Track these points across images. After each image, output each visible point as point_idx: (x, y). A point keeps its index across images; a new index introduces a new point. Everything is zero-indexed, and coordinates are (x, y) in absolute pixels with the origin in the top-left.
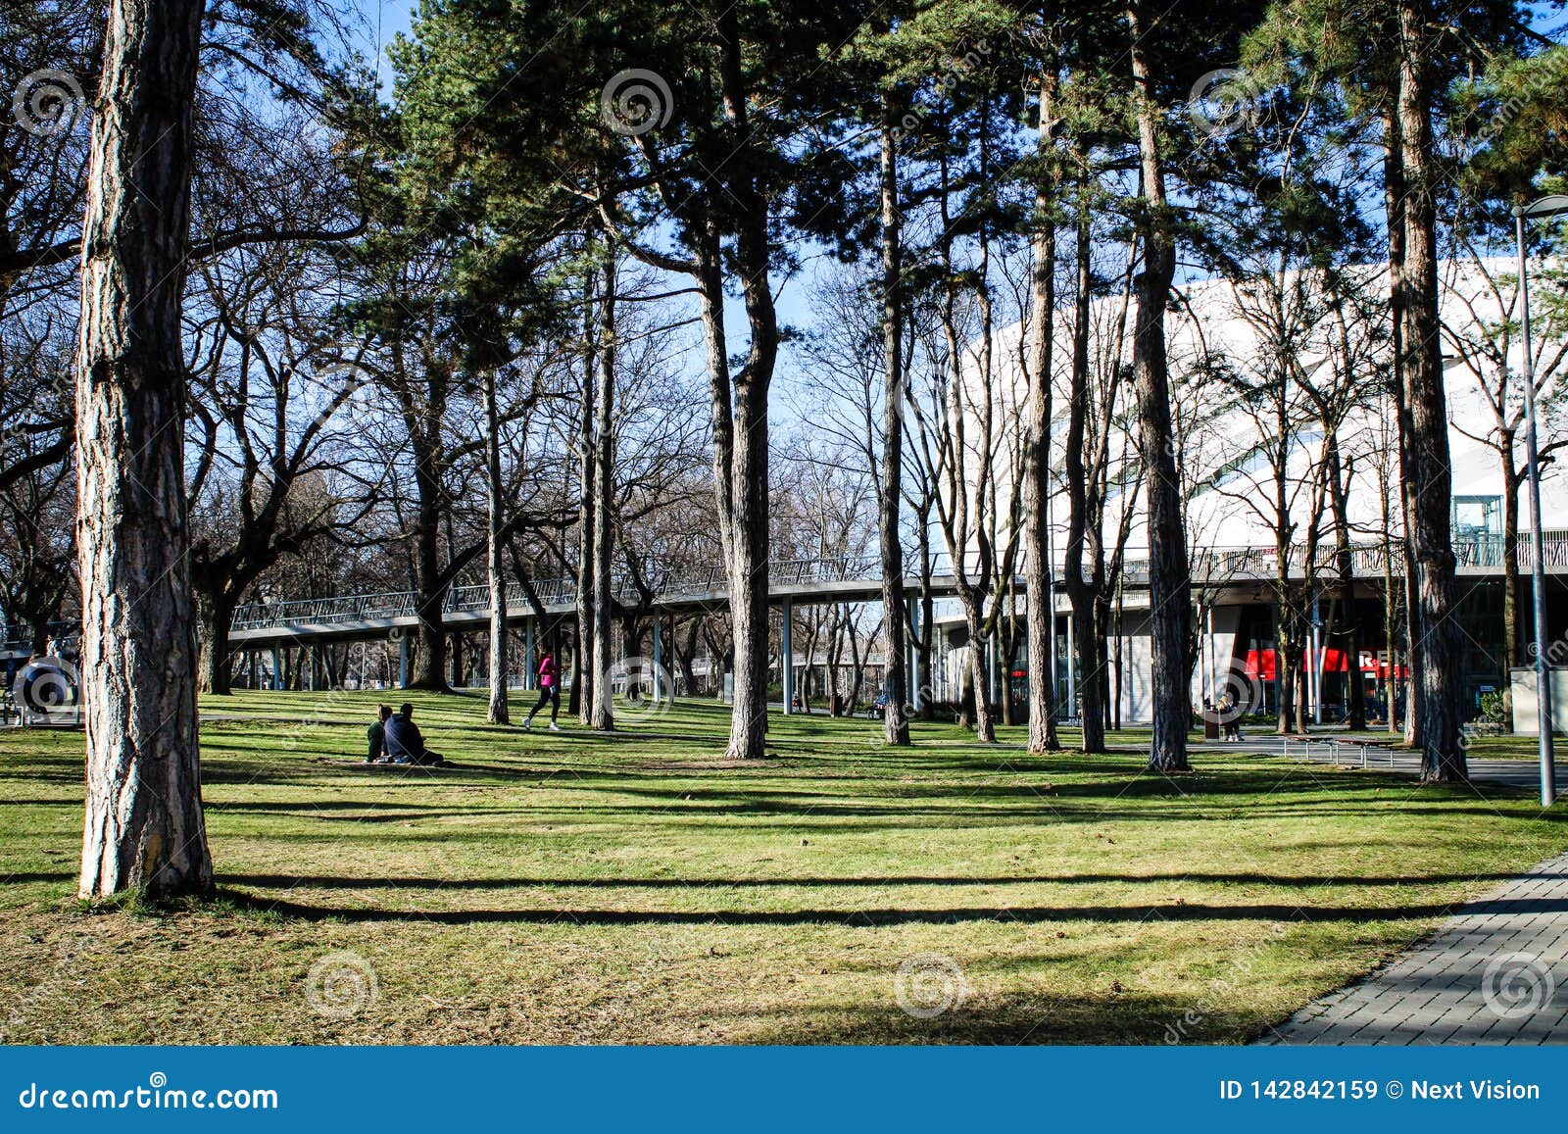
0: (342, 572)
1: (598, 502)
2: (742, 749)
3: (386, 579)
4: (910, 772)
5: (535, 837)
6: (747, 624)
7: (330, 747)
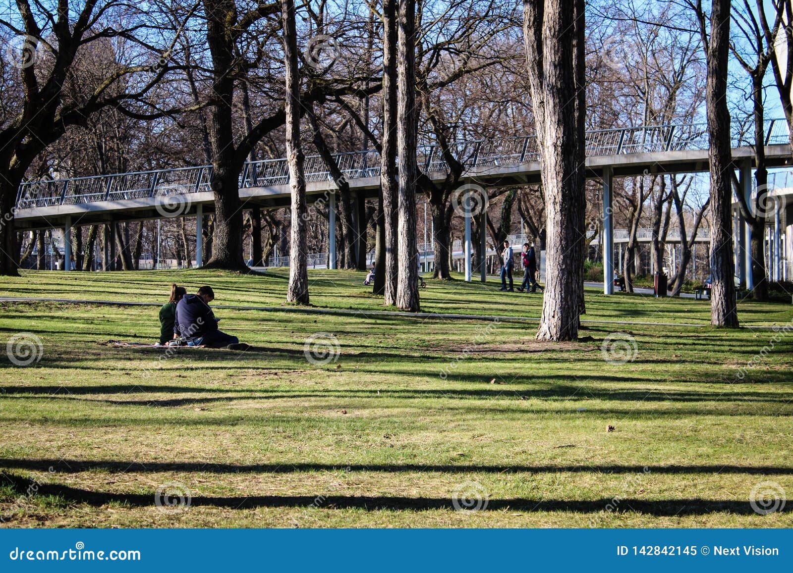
0: (135, 145)
1: (401, 69)
2: (554, 331)
3: (181, 152)
4: (735, 356)
5: (329, 421)
6: (559, 198)
7: (121, 329)
